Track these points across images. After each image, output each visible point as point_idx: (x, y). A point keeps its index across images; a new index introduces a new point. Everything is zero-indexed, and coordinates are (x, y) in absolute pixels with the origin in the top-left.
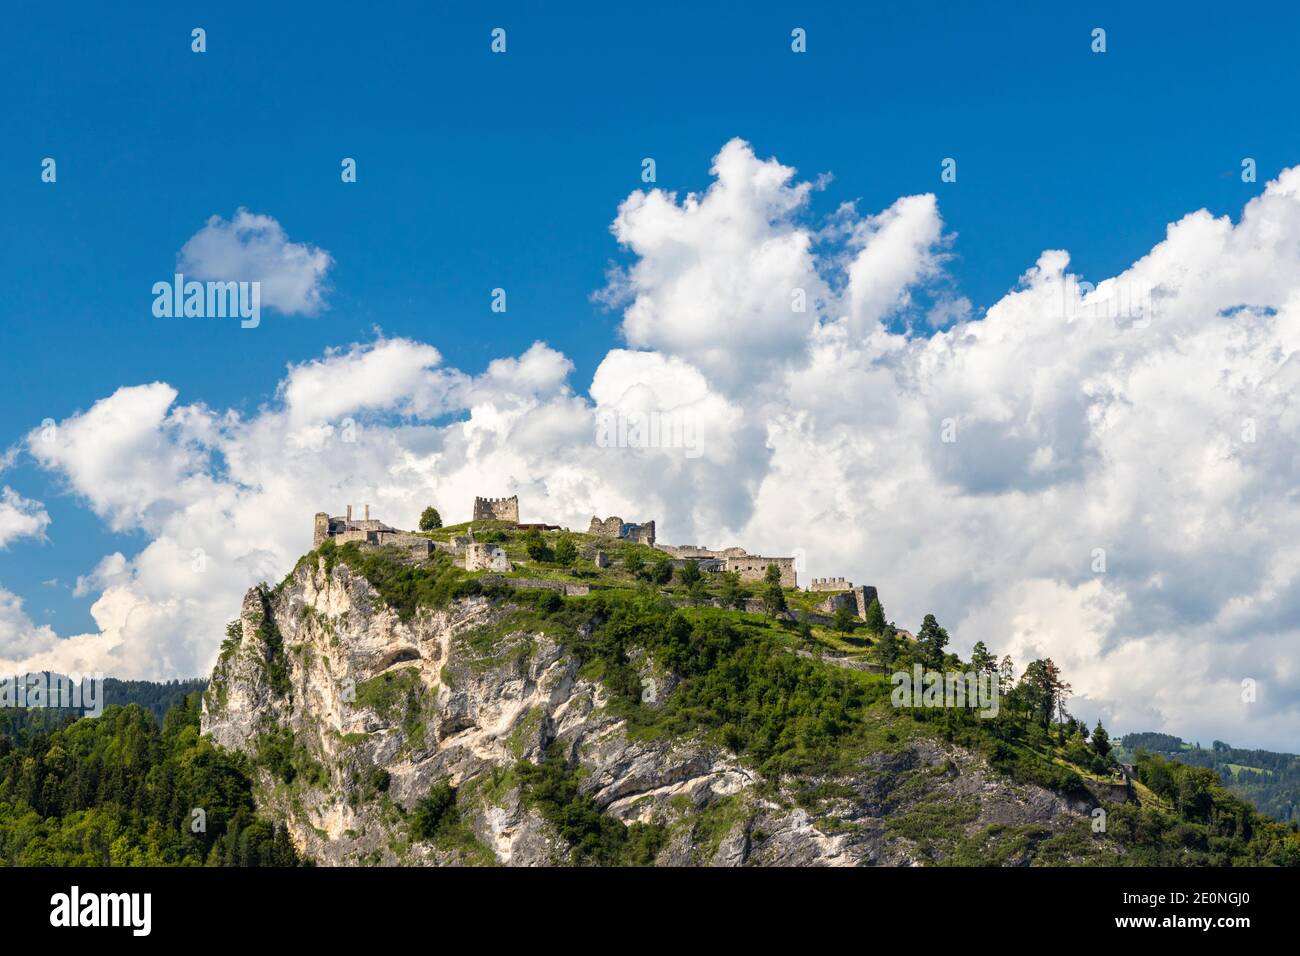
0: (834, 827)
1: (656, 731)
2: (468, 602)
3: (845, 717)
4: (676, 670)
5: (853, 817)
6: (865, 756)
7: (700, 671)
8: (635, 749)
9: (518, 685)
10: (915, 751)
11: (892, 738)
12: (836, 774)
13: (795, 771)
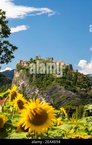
0: (44, 97)
1: (32, 85)
2: (21, 70)
3: (49, 83)
4: (36, 78)
5: (46, 96)
6: (49, 88)
7: (39, 77)
8: (29, 88)
9: (22, 80)
10: (56, 87)
11: (54, 85)
12: (45, 90)
13: (42, 90)
